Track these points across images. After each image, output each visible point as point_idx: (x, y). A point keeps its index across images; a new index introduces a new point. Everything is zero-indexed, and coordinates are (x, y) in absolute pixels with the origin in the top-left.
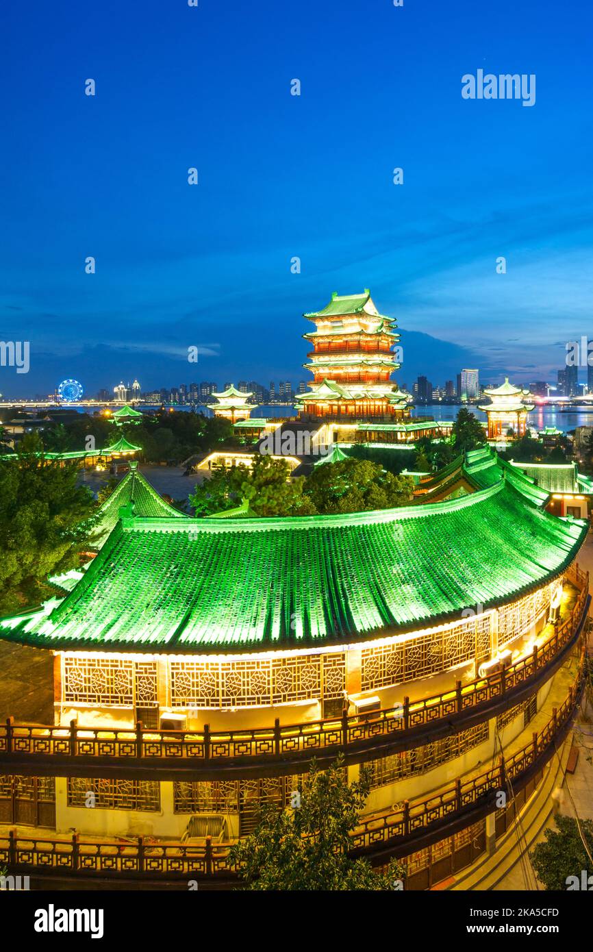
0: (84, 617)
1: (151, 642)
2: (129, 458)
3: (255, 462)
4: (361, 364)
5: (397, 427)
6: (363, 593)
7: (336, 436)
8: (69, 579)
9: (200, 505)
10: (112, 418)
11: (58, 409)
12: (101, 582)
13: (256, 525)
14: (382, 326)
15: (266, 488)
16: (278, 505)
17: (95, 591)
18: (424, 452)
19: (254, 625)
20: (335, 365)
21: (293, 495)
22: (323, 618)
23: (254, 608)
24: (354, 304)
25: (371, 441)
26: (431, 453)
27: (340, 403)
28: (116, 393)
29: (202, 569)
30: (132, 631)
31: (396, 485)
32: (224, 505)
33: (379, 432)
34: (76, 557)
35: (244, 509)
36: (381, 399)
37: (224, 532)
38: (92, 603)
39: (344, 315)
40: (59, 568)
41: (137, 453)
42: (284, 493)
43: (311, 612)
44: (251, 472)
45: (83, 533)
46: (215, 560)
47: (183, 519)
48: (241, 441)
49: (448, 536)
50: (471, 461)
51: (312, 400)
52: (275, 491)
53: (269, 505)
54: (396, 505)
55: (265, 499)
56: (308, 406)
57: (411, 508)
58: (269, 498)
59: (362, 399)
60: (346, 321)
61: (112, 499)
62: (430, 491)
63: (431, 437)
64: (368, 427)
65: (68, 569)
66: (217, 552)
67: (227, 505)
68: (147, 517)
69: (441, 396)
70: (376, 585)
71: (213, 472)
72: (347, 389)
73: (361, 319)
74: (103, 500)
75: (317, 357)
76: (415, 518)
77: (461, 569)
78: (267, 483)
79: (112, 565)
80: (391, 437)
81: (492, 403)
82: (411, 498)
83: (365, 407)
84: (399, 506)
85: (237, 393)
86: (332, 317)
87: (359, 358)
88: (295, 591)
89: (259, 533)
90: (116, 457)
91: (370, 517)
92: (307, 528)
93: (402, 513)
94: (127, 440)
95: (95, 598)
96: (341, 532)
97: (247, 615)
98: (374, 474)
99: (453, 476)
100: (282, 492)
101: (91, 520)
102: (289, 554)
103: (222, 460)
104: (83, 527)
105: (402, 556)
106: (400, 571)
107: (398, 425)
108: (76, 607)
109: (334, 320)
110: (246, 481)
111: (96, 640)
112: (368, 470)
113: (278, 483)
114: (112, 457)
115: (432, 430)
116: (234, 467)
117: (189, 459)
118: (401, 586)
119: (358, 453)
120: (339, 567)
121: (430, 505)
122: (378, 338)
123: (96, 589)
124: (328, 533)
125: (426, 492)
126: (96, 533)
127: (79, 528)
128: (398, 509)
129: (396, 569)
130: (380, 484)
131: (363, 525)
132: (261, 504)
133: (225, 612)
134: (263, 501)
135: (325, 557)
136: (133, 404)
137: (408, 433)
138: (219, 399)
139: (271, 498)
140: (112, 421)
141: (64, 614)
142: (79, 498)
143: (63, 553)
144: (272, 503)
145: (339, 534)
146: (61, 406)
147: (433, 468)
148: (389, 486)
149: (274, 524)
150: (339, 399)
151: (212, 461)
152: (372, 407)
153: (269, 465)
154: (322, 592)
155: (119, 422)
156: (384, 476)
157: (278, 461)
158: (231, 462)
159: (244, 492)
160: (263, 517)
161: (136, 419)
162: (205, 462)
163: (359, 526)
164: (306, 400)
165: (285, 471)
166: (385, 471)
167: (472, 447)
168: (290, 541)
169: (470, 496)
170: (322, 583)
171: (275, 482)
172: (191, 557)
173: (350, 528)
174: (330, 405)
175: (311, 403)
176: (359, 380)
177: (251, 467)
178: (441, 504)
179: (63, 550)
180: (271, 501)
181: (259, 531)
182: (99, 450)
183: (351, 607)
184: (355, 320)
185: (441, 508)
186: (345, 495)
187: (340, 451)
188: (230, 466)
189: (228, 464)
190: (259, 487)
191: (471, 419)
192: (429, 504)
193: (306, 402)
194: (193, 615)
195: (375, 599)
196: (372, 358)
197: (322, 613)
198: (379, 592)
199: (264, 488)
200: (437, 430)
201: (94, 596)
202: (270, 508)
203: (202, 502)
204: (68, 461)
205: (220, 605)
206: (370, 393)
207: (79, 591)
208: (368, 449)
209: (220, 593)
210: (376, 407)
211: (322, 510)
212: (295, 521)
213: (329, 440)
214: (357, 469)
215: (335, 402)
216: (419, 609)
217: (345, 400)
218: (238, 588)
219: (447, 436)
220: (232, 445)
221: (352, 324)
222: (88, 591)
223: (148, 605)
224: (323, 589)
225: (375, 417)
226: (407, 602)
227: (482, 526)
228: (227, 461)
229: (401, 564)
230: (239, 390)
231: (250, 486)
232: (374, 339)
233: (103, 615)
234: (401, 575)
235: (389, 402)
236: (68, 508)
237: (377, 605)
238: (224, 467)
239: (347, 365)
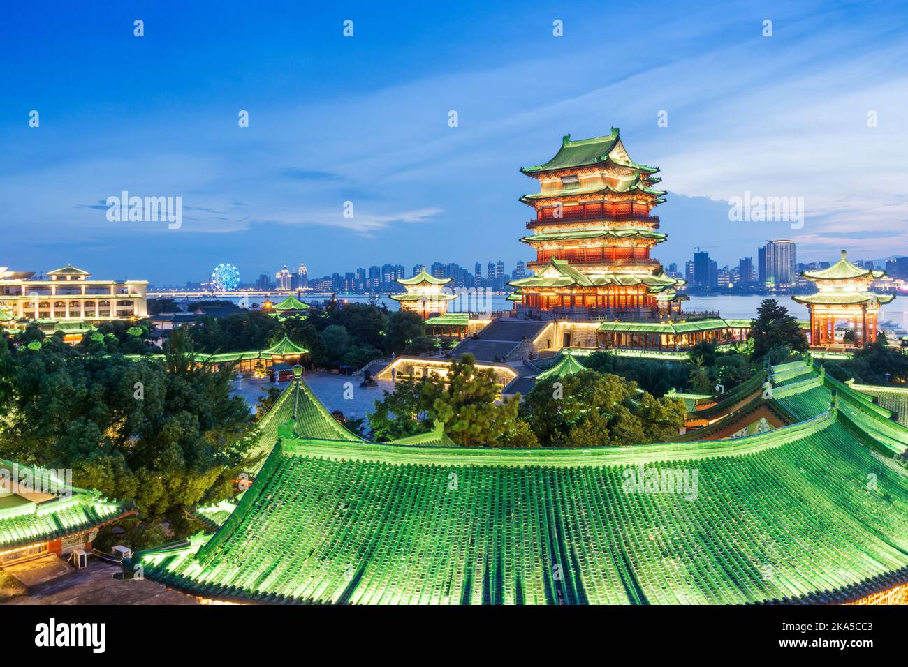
0: (236, 561)
1: (314, 601)
2: (293, 362)
3: (452, 372)
4: (606, 237)
5: (661, 326)
6: (602, 563)
7: (568, 338)
8: (220, 510)
9: (380, 427)
10: (273, 311)
11: (212, 300)
12: (255, 518)
13: (451, 457)
14: (638, 180)
15: (467, 408)
16: (482, 432)
17: (249, 528)
18: (702, 365)
19: (447, 593)
20: (567, 238)
21: (504, 420)
22: (544, 594)
23: (448, 569)
24: (595, 152)
25: (620, 346)
26: (716, 366)
27: (574, 292)
28: (279, 280)
29: (379, 512)
30: (292, 584)
31: (658, 412)
32: (411, 429)
33: (632, 334)
34: (228, 484)
35: (437, 434)
36: (636, 286)
37: (409, 464)
38: (245, 543)
39: (580, 168)
40: (210, 497)
41: (303, 356)
42: (492, 415)
43: (525, 583)
44: (447, 386)
45: (238, 455)
46: (396, 500)
47: (356, 444)
48: (435, 343)
49: (737, 491)
50: (779, 379)
51: (533, 288)
52: (480, 412)
53: (471, 431)
54: (658, 440)
55: (466, 423)
56: (528, 296)
57: (679, 445)
58: (471, 423)
59: (607, 287)
60: (583, 176)
61: (271, 415)
62: (711, 422)
63: (715, 343)
64: (616, 326)
65: (219, 499)
66: (399, 490)
67: (415, 428)
68: (314, 439)
69: (732, 280)
70: (623, 555)
71: (397, 384)
72: (584, 272)
73: (605, 172)
74: (261, 415)
75: (540, 228)
76: (685, 461)
77: (759, 542)
78: (468, 401)
79: (269, 498)
80: (651, 341)
81: (817, 290)
82: (683, 431)
83: (611, 298)
84: (662, 442)
85: (430, 278)
86: (563, 170)
87: (603, 228)
88: (504, 552)
89: (455, 469)
90: (277, 362)
91: (614, 456)
92: (522, 467)
93: (665, 453)
94: (291, 339)
95: (249, 537)
96: (571, 475)
97: (439, 578)
98: (624, 394)
99: (748, 401)
100: (489, 414)
101: (247, 439)
102: (497, 499)
103: (409, 368)
104: (237, 448)
105: (664, 516)
106: (659, 538)
107: (663, 324)
108: (227, 546)
109: (566, 175)
110: (439, 397)
111: (249, 590)
112: (615, 389)
113: (484, 402)
114: (273, 360)
115: (718, 332)
116: (424, 378)
117: (367, 366)
118: (661, 559)
119: (600, 363)
120: (567, 524)
121: (709, 443)
122: (631, 198)
123: (250, 525)
124: (552, 474)
125: (703, 423)
126: (252, 457)
127: (233, 449)
128: (658, 446)
129: (653, 534)
130: (633, 410)
131: (604, 467)
132: (461, 430)
133: (409, 571)
134: (463, 425)
135: (547, 508)
136: (299, 294)
137: (678, 336)
138: (406, 287)
139: (474, 422)
140: (273, 315)
141: (212, 554)
142: (233, 411)
143: (214, 479)
144: (475, 429)
145: (569, 477)
146: (214, 297)
147: (717, 388)
148: (647, 412)
149: (476, 457)
150: (572, 287)
151: (397, 370)
152: (622, 298)
153: (472, 377)
154: (543, 556)
155: (282, 316)
156: (640, 396)
157: (484, 371)
158: (421, 372)
159: (437, 413)
160: (463, 446)
161: (302, 313)
162: (387, 370)
163: (598, 468)
164: (525, 288)
165: (493, 385)
166: (643, 391)
167: (782, 359)
168: (498, 483)
169: (775, 432)
170: (543, 545)
171: (480, 400)
172: (365, 495)
173: (584, 470)
174: (558, 294)
175: (531, 291)
176: (602, 258)
177: (447, 379)
178: (726, 443)
179: (214, 475)
180: (474, 426)
181: (455, 465)
182: (258, 352)
183: (584, 583)
184: (597, 173)
185: (727, 449)
186: (580, 422)
187: (574, 360)
188: (421, 376)
189: (418, 373)
190: (458, 406)
191: (782, 315)
192: (707, 441)
193: (525, 291)
194: (367, 570)
195: (621, 574)
196: (622, 228)
197: (543, 586)
198: (628, 565)
199: (463, 408)
200: (725, 331)
201: (248, 534)
202: (472, 436)
203: (382, 423)
204: (221, 365)
205: (402, 561)
206: (619, 278)
207: (231, 526)
208: (615, 358)
209: (403, 546)
210: (629, 298)
211: (546, 441)
212: (505, 455)
213: (557, 345)
214: (598, 387)
215: (568, 291)
216: (691, 595)
217: (582, 287)
218: (426, 541)
219: (741, 342)
220: (423, 349)
221: (592, 180)
222: (241, 528)
223: (312, 552)
224: (543, 552)
225: (627, 313)
226: (671, 584)
227: (796, 479)
228: (416, 370)
229: (662, 528)
230: (433, 275)
231: (445, 404)
232: (625, 199)
233: (258, 559)
234: (662, 544)
235: (648, 290)
236: (220, 423)
237: (624, 583)
238: (411, 378)
239: (584, 237)
